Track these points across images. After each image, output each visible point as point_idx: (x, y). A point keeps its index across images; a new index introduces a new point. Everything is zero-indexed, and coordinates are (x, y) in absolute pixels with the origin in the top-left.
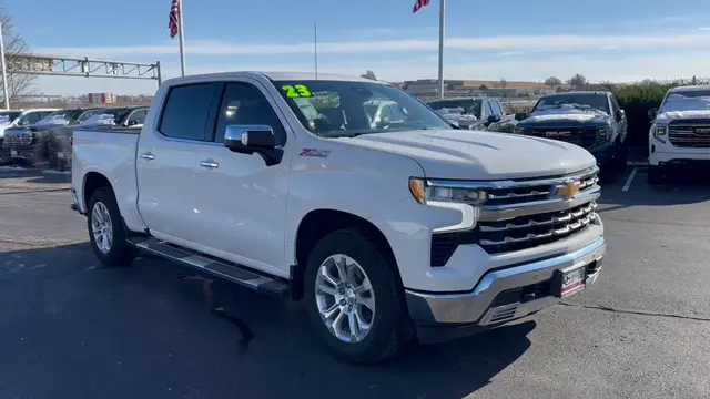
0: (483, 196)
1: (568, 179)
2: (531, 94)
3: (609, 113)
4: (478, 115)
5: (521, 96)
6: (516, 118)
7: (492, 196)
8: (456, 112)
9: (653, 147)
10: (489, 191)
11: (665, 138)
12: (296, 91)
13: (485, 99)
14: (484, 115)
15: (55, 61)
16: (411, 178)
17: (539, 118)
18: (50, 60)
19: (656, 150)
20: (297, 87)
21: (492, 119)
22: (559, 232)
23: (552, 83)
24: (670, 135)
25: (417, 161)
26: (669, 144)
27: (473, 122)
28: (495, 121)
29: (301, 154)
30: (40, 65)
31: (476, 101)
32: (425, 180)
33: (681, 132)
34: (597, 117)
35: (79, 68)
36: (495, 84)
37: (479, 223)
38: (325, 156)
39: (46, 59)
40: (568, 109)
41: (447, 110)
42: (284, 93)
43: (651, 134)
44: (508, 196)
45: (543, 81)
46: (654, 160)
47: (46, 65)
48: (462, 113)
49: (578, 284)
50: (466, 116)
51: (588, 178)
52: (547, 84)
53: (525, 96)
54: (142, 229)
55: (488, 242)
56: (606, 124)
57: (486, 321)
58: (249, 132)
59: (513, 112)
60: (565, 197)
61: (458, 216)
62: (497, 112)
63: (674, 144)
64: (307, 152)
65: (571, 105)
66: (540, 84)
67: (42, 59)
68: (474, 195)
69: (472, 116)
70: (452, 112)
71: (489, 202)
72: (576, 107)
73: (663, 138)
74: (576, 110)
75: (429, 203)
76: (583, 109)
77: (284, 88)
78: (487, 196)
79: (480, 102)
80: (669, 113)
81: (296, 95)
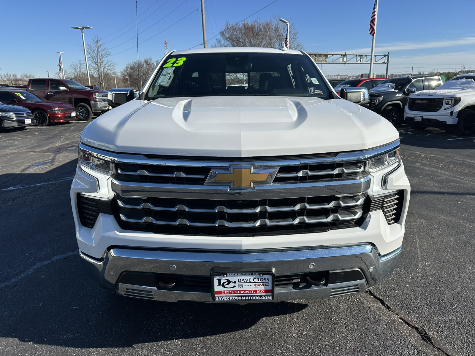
0: (113, 169)
7: (119, 170)
10: (117, 164)
12: (174, 62)
15: (329, 56)
18: (326, 56)
20: (179, 59)
30: (321, 59)
35: (341, 59)
37: (116, 196)
39: (324, 55)
44: (138, 173)
47: (324, 58)
58: (115, 94)
67: (322, 55)
77: (169, 60)
81: (171, 65)
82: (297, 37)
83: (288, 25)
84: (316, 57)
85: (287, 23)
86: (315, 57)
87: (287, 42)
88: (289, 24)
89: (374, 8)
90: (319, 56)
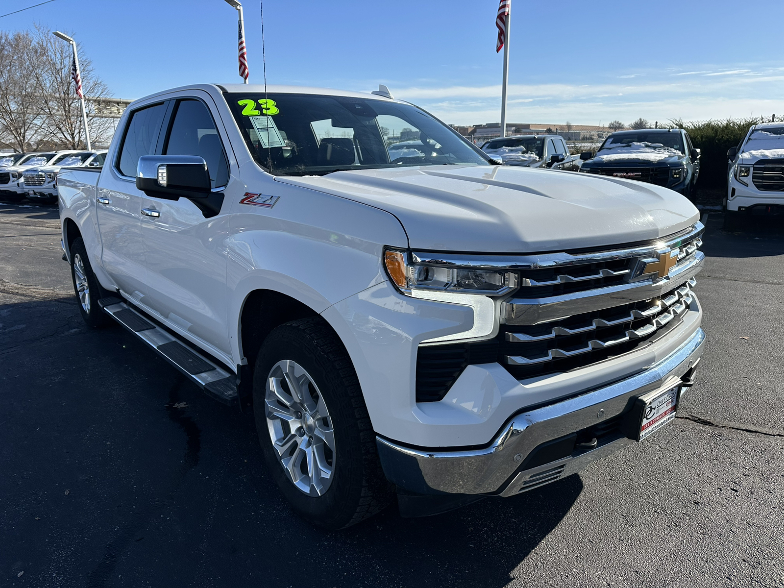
0: (512, 282)
1: (660, 246)
2: (595, 137)
3: (683, 152)
4: (540, 154)
5: (585, 139)
6: (581, 158)
7: (529, 282)
8: (516, 151)
9: (734, 190)
10: (524, 272)
11: (749, 180)
12: (259, 107)
13: (549, 138)
14: (547, 155)
16: (386, 248)
17: (606, 157)
19: (736, 194)
20: (260, 101)
21: (556, 159)
22: (640, 332)
23: (616, 126)
24: (754, 177)
25: (398, 218)
26: (752, 187)
27: (535, 161)
28: (558, 161)
29: (242, 202)
31: (539, 139)
32: (409, 251)
33: (767, 174)
34: (670, 156)
36: (562, 127)
37: (504, 328)
38: (269, 205)
40: (640, 147)
41: (506, 149)
42: (237, 111)
43: (731, 176)
44: (558, 281)
45: (607, 125)
46: (733, 205)
48: (524, 153)
49: (666, 413)
50: (526, 155)
51: (686, 243)
52: (610, 128)
53: (590, 139)
54: (113, 287)
55: (520, 360)
56: (681, 165)
57: (513, 490)
58: (168, 166)
59: (578, 153)
60: (654, 278)
61: (466, 317)
62: (560, 151)
63: (758, 187)
64: (248, 198)
65: (642, 144)
66: (604, 128)
68: (497, 280)
69: (534, 156)
70: (511, 151)
71: (522, 292)
72: (647, 146)
73: (745, 180)
74: (647, 150)
75: (416, 293)
76: (655, 148)
77: (241, 103)
78: (520, 282)
79: (543, 141)
80: (754, 152)
81: (257, 112)
82: (90, 68)
83: (72, 44)
84: (119, 107)
85: (71, 40)
86: (117, 106)
87: (77, 76)
88: (74, 43)
89: (240, 37)
90: (124, 105)
